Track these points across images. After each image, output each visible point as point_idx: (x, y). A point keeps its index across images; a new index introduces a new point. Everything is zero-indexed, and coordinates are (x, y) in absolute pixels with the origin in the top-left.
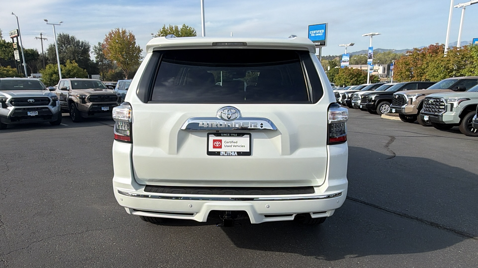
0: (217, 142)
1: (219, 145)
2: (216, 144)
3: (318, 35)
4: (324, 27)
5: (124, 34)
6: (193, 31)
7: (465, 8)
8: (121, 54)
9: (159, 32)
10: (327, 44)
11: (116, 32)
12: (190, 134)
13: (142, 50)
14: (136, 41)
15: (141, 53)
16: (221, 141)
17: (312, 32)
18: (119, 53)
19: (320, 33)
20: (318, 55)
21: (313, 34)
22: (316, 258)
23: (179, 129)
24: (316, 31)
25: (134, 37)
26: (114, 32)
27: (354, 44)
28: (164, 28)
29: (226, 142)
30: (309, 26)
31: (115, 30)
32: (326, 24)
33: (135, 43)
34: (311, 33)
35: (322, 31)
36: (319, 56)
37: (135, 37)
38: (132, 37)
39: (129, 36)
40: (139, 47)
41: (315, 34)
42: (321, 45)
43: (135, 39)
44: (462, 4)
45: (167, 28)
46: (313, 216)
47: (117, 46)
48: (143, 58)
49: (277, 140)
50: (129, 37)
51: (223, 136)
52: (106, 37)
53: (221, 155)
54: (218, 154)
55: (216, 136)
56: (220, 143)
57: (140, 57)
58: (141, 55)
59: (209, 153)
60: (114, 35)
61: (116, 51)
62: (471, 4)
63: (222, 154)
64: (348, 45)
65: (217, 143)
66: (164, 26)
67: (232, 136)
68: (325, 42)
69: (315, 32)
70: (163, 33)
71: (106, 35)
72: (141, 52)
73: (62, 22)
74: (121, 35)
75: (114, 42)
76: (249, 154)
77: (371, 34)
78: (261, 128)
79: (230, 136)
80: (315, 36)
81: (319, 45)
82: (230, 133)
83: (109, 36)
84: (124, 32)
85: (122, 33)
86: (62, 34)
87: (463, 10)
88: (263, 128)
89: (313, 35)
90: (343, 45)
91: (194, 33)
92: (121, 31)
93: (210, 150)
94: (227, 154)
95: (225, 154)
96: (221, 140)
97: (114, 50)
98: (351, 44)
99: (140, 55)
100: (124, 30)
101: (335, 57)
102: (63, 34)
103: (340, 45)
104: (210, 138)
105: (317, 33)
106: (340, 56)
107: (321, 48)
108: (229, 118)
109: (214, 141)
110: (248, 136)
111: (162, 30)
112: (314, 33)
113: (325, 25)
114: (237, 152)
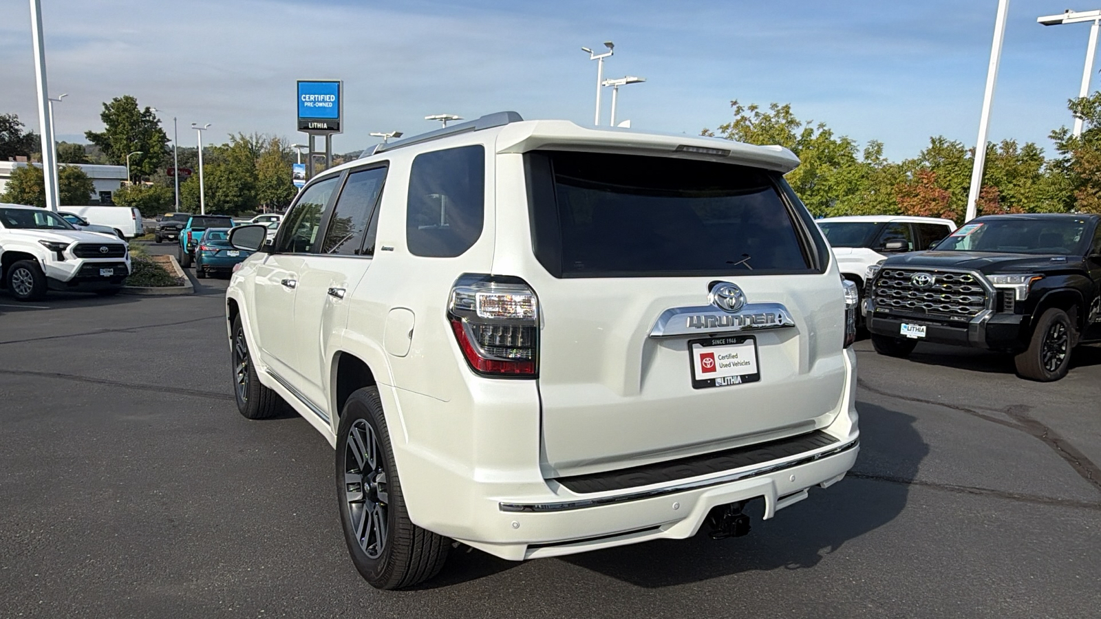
0: (708, 359)
1: (711, 363)
2: (706, 364)
3: (321, 105)
4: (335, 88)
7: (617, 89)
10: (343, 130)
12: (659, 346)
16: (711, 355)
17: (307, 98)
19: (327, 101)
20: (325, 151)
21: (310, 102)
22: (787, 568)
23: (646, 337)
24: (316, 96)
27: (402, 134)
29: (720, 357)
30: (298, 82)
32: (339, 82)
34: (304, 100)
35: (330, 99)
36: (327, 154)
41: (315, 102)
42: (329, 128)
44: (612, 81)
46: (826, 485)
49: (793, 347)
51: (715, 345)
53: (717, 385)
54: (711, 383)
55: (704, 346)
56: (711, 360)
59: (698, 384)
62: (627, 83)
63: (718, 383)
64: (392, 135)
65: (708, 361)
67: (729, 344)
68: (338, 124)
69: (315, 99)
76: (755, 378)
77: (444, 116)
78: (779, 324)
79: (726, 344)
80: (315, 106)
81: (325, 129)
82: (726, 338)
87: (615, 91)
88: (782, 323)
89: (310, 105)
90: (379, 134)
93: (698, 378)
94: (726, 383)
95: (723, 384)
96: (713, 354)
98: (396, 133)
101: (335, 157)
103: (372, 134)
104: (695, 351)
105: (318, 101)
106: (346, 155)
107: (331, 135)
108: (732, 307)
109: (703, 356)
110: (752, 340)
112: (312, 101)
113: (337, 84)
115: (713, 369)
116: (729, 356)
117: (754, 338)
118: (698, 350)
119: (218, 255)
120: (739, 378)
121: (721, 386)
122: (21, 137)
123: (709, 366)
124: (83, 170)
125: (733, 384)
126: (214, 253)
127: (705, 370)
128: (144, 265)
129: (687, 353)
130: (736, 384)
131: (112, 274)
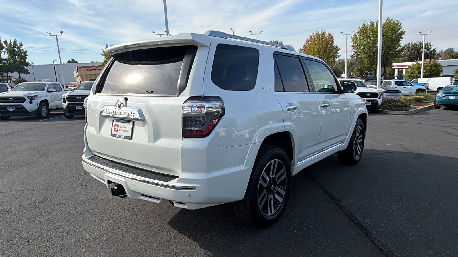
5: (323, 35)
6: (398, 24)
8: (318, 54)
9: (358, 29)
11: (316, 35)
12: (106, 119)
13: (340, 49)
14: (334, 41)
15: (339, 52)
18: (317, 54)
25: (332, 37)
26: (314, 34)
28: (364, 24)
31: (315, 32)
33: (333, 42)
37: (334, 37)
38: (331, 37)
39: (328, 36)
40: (337, 46)
43: (334, 39)
45: (368, 24)
47: (316, 47)
48: (340, 57)
50: (328, 38)
52: (307, 40)
57: (337, 56)
58: (339, 53)
60: (314, 37)
61: (314, 52)
65: (116, 127)
66: (364, 23)
70: (362, 29)
71: (307, 38)
72: (338, 50)
73: (262, 32)
74: (320, 36)
75: (313, 44)
83: (309, 39)
84: (323, 34)
85: (322, 34)
86: (272, 41)
91: (399, 26)
92: (320, 33)
93: (112, 133)
96: (118, 125)
97: (313, 51)
99: (337, 54)
100: (323, 31)
102: (274, 41)
109: (116, 125)
111: (361, 26)
114: (124, 136)
115: (117, 131)
116: (123, 127)
117: (134, 122)
118: (115, 123)
119: (443, 98)
120: (123, 136)
121: (117, 137)
122: (431, 51)
123: (116, 129)
124: (438, 63)
125: (121, 138)
126: (442, 97)
127: (115, 130)
128: (397, 102)
129: (112, 123)
130: (122, 138)
131: (370, 104)
